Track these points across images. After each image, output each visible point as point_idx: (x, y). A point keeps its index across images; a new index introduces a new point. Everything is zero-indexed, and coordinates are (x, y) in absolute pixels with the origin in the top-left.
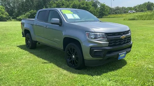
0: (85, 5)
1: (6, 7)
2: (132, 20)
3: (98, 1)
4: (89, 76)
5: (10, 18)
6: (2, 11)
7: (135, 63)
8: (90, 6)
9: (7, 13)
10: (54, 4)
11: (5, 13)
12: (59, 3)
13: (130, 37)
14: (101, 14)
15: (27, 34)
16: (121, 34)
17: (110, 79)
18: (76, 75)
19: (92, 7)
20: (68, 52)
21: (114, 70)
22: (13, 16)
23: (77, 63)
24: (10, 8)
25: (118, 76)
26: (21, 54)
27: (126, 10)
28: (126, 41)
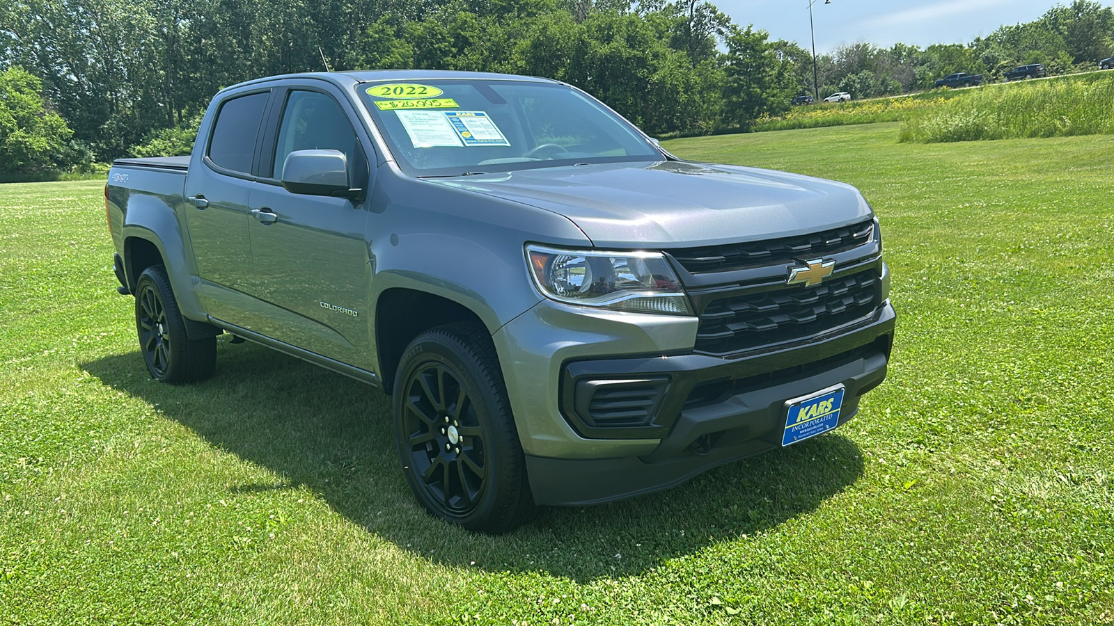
0: (623, 43)
1: (53, 76)
2: (959, 139)
3: (714, 12)
4: (556, 583)
5: (81, 153)
6: (23, 108)
7: (925, 464)
8: (660, 47)
9: (55, 118)
10: (396, 42)
11: (47, 118)
12: (434, 36)
13: (875, 271)
14: (739, 105)
15: (146, 272)
16: (801, 253)
17: (716, 601)
18: (460, 580)
19: (675, 56)
20: (417, 399)
21: (751, 531)
22: (106, 137)
23: (475, 481)
24: (80, 84)
25: (779, 574)
26: (90, 428)
27: (918, 70)
28: (840, 304)
